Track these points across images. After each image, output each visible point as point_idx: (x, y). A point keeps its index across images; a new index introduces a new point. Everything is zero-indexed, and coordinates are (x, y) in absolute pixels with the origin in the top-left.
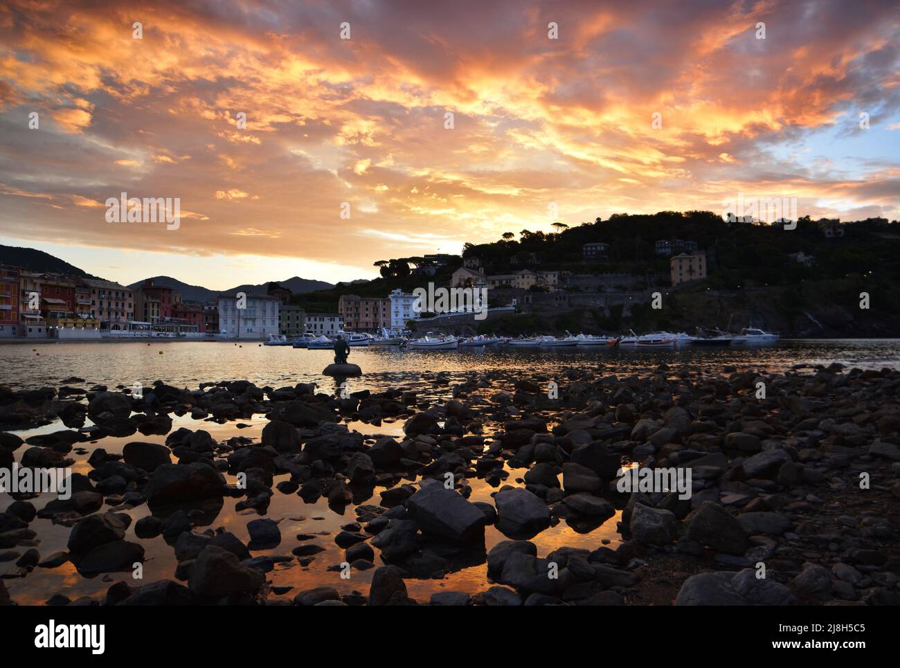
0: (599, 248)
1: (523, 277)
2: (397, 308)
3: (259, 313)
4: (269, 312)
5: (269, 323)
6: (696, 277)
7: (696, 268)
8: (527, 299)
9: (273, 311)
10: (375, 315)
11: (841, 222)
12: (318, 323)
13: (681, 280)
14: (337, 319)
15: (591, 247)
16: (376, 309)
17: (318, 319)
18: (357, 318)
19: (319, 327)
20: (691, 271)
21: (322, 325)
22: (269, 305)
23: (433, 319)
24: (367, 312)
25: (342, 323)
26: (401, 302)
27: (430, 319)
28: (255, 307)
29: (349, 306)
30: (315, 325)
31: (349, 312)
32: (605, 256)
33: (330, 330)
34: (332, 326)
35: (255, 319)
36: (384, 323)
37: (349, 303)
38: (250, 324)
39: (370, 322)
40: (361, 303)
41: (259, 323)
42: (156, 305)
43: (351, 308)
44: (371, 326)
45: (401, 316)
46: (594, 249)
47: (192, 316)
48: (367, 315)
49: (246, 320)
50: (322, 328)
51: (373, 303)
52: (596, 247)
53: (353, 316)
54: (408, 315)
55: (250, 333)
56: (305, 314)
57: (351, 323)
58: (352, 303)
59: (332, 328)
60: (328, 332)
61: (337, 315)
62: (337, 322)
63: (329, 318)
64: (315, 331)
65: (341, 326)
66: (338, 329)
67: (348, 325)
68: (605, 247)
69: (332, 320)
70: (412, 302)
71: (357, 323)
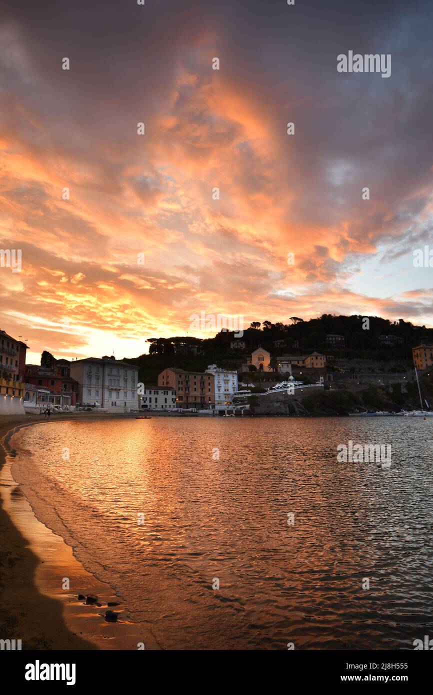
0: (337, 338)
1: (317, 358)
2: (219, 383)
3: (122, 384)
4: (129, 383)
5: (129, 394)
9: (134, 382)
10: (202, 390)
12: (153, 396)
13: (427, 365)
14: (170, 392)
15: (332, 338)
16: (202, 383)
17: (153, 392)
18: (187, 392)
19: (153, 400)
20: (432, 358)
21: (156, 399)
22: (130, 373)
23: (264, 394)
24: (195, 386)
25: (174, 397)
26: (222, 376)
28: (120, 376)
29: (181, 380)
30: (150, 398)
31: (181, 386)
32: (343, 345)
33: (164, 405)
34: (166, 399)
36: (209, 398)
37: (180, 376)
38: (114, 395)
39: (198, 397)
40: (190, 376)
41: (122, 395)
43: (182, 382)
44: (199, 400)
45: (222, 391)
46: (334, 339)
48: (195, 390)
49: (111, 390)
50: (156, 402)
51: (199, 377)
52: (335, 338)
53: (184, 389)
54: (228, 390)
57: (182, 397)
58: (183, 376)
59: (166, 402)
60: (162, 406)
61: (170, 388)
62: (170, 396)
63: (163, 391)
64: (151, 406)
65: (174, 400)
66: (172, 404)
67: (179, 400)
68: (342, 338)
69: (166, 393)
70: (230, 377)
71: (187, 397)
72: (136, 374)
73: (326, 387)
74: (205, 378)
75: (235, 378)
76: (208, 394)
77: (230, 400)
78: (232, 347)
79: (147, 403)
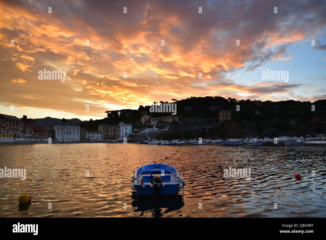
0: (190, 108)
1: (169, 118)
2: (123, 129)
3: (72, 131)
4: (76, 131)
5: (76, 135)
6: (228, 118)
7: (228, 115)
8: (172, 126)
9: (78, 130)
10: (115, 132)
11: (261, 101)
12: (92, 135)
13: (223, 120)
14: (100, 134)
15: (187, 108)
16: (115, 130)
17: (92, 133)
18: (107, 133)
19: (92, 137)
20: (226, 117)
21: (94, 136)
22: (76, 128)
23: (139, 134)
24: (111, 131)
25: (102, 135)
26: (124, 127)
27: (137, 134)
28: (71, 129)
30: (91, 136)
31: (105, 131)
32: (192, 111)
33: (97, 138)
34: (98, 136)
35: (71, 133)
36: (118, 135)
37: (105, 127)
38: (68, 135)
39: (113, 135)
40: (109, 127)
41: (72, 135)
42: (29, 127)
43: (105, 129)
44: (113, 136)
45: (124, 132)
46: (188, 108)
47: (43, 132)
48: (111, 132)
49: (67, 134)
50: (94, 137)
51: (114, 127)
52: (189, 108)
53: (106, 132)
54: (127, 132)
55: (68, 139)
56: (87, 132)
57: (105, 135)
58: (106, 127)
59: (98, 137)
60: (96, 139)
61: (100, 132)
62: (100, 135)
63: (97, 133)
64: (91, 139)
65: (101, 137)
66: (100, 138)
67: (104, 136)
68: (192, 108)
69: (98, 134)
70: (128, 127)
71: (108, 135)
74: (116, 128)
75: (131, 127)
76: (117, 134)
77: (128, 136)
78: (141, 114)
79: (90, 138)
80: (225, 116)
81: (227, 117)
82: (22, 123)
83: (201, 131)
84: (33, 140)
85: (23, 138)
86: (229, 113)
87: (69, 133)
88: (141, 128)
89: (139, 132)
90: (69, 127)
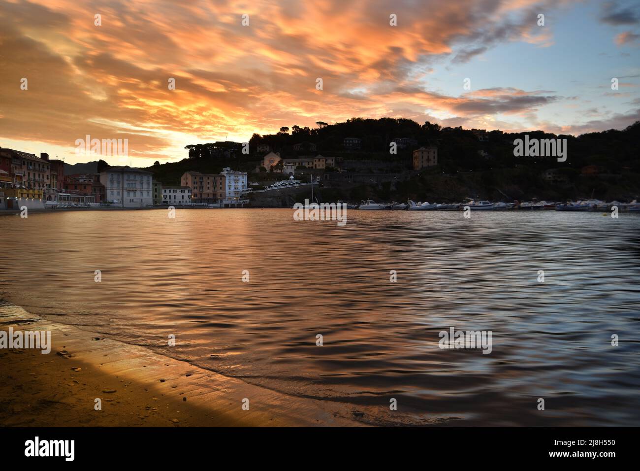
0: (354, 141)
1: (319, 161)
2: (230, 182)
3: (138, 186)
4: (145, 185)
5: (145, 194)
6: (431, 164)
7: (431, 157)
8: (326, 177)
9: (148, 184)
10: (215, 189)
11: (486, 131)
12: (172, 194)
13: (422, 166)
14: (186, 191)
15: (349, 140)
16: (215, 183)
17: (172, 191)
18: (201, 190)
19: (172, 197)
20: (428, 160)
21: (175, 196)
22: (145, 179)
23: (263, 191)
24: (209, 186)
25: (190, 194)
26: (232, 177)
27: (261, 191)
28: (136, 181)
29: (196, 181)
30: (170, 196)
31: (196, 185)
32: (359, 148)
33: (181, 200)
34: (183, 196)
35: (136, 190)
36: (221, 195)
37: (196, 178)
38: (132, 194)
39: (211, 194)
40: (204, 178)
41: (138, 194)
42: (55, 177)
43: (197, 182)
44: (211, 197)
45: (232, 188)
46: (351, 142)
47: (83, 187)
48: (208, 188)
49: (129, 191)
50: (175, 198)
51: (212, 178)
52: (352, 140)
53: (198, 188)
54: (237, 188)
55: (132, 202)
56: (161, 187)
57: (197, 194)
58: (198, 178)
59: (183, 198)
60: (180, 202)
61: (186, 188)
62: (186, 194)
63: (180, 190)
64: (170, 201)
65: (189, 197)
66: (188, 199)
67: (194, 196)
68: (358, 141)
69: (183, 191)
70: (240, 177)
71: (201, 194)
72: (151, 178)
73: (320, 185)
74: (218, 179)
75: (244, 178)
76: (219, 191)
77: (239, 196)
78: (258, 151)
79: (168, 199)
80: (427, 158)
81: (430, 160)
82: (48, 169)
83: (380, 187)
84: (73, 204)
85: (57, 200)
86: (434, 153)
87: (133, 190)
88: (267, 180)
89: (264, 189)
90: (132, 177)
